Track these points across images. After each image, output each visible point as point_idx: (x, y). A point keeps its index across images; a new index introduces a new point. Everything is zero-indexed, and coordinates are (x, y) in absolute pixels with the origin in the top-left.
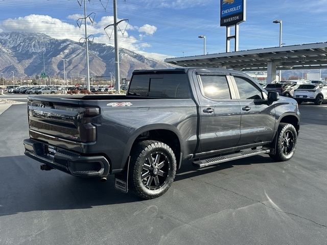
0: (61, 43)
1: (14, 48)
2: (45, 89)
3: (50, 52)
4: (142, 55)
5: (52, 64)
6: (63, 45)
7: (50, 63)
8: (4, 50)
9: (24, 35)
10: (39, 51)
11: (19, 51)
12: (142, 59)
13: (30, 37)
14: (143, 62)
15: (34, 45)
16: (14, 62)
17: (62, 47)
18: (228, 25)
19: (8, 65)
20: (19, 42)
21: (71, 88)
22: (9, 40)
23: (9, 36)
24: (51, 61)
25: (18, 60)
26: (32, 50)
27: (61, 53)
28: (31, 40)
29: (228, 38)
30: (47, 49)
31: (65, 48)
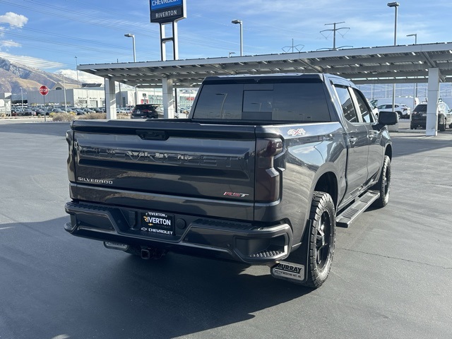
4: (6, 59)
12: (6, 64)
14: (8, 70)
18: (162, 21)
29: (163, 40)
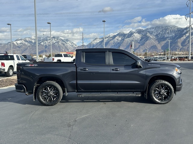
0: (184, 30)
1: (157, 35)
2: (160, 58)
3: (177, 35)
5: (177, 43)
6: (185, 31)
7: (177, 42)
8: (151, 37)
9: (162, 28)
10: (171, 36)
11: (159, 37)
13: (166, 28)
15: (168, 32)
16: (156, 43)
17: (184, 32)
19: (152, 45)
20: (160, 31)
21: (180, 57)
22: (154, 31)
23: (154, 29)
24: (177, 41)
25: (158, 42)
26: (166, 36)
27: (184, 36)
28: (166, 30)
30: (175, 34)
31: (186, 33)
